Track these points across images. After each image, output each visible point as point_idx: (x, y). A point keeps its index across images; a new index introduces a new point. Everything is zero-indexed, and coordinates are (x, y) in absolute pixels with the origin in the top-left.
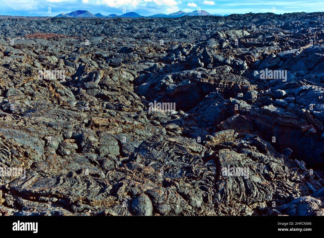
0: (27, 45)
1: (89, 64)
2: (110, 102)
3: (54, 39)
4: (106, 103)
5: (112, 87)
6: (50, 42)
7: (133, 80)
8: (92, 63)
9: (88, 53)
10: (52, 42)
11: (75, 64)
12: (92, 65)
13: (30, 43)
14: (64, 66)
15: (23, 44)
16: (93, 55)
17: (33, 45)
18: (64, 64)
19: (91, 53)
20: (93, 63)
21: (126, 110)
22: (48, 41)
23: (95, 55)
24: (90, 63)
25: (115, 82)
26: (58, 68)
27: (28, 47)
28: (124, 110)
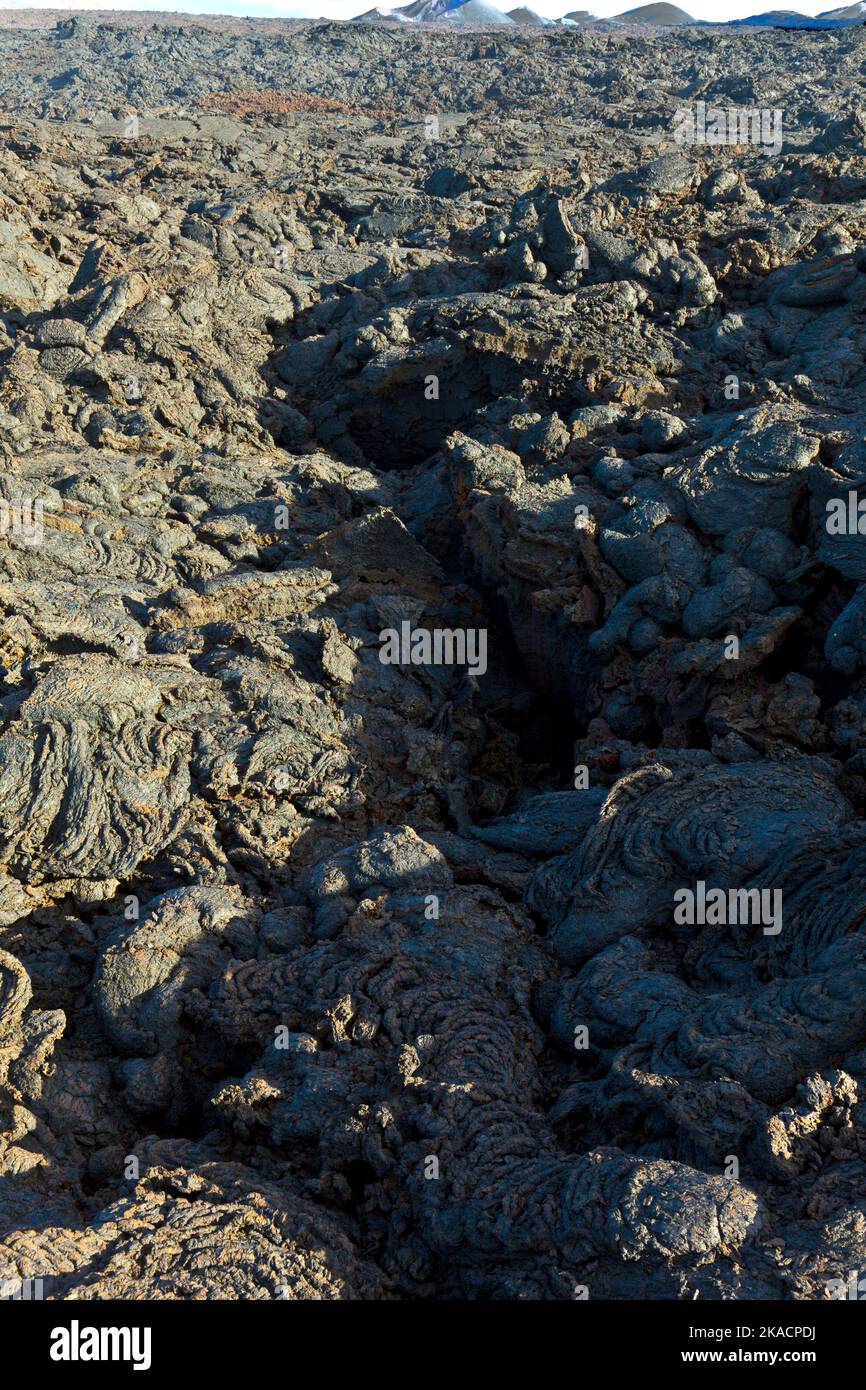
0: (162, 140)
1: (276, 233)
2: (111, 404)
3: (268, 120)
4: (93, 407)
5: (154, 346)
6: (252, 130)
7: (288, 321)
8: (288, 230)
9: (291, 190)
10: (259, 130)
11: (218, 232)
12: (289, 237)
13: (175, 131)
14: (172, 238)
15: (149, 137)
16: (310, 196)
17: (186, 140)
18: (176, 230)
19: (303, 190)
20: (294, 231)
21: (116, 445)
22: (243, 125)
23: (317, 198)
24: (280, 230)
25: (189, 324)
26: (145, 245)
27: (165, 148)
28: (106, 444)
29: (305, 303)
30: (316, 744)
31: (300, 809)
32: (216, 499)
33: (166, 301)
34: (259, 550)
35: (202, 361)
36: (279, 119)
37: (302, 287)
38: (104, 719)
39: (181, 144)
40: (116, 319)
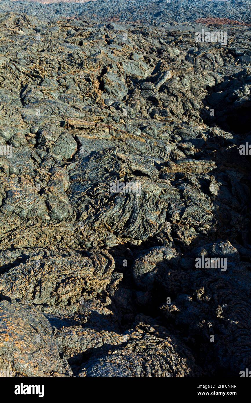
0: (183, 32)
1: (213, 60)
2: (158, 107)
3: (215, 26)
4: (153, 107)
5: (173, 91)
6: (210, 29)
7: (213, 86)
8: (217, 60)
9: (219, 48)
10: (212, 30)
11: (196, 59)
12: (217, 62)
13: (187, 30)
14: (182, 61)
15: (179, 31)
16: (225, 50)
17: (190, 32)
18: (184, 58)
19: (223, 48)
20: (218, 60)
21: (158, 119)
22: (207, 28)
23: (227, 50)
24: (214, 59)
25: (184, 86)
26: (174, 62)
27: (184, 34)
28: (155, 118)
29: (219, 81)
30: (204, 212)
31: (196, 230)
32: (184, 137)
33: (178, 78)
34: (194, 153)
35: (186, 97)
36: (219, 26)
37: (219, 77)
38: (144, 195)
39: (189, 33)
40: (163, 83)
